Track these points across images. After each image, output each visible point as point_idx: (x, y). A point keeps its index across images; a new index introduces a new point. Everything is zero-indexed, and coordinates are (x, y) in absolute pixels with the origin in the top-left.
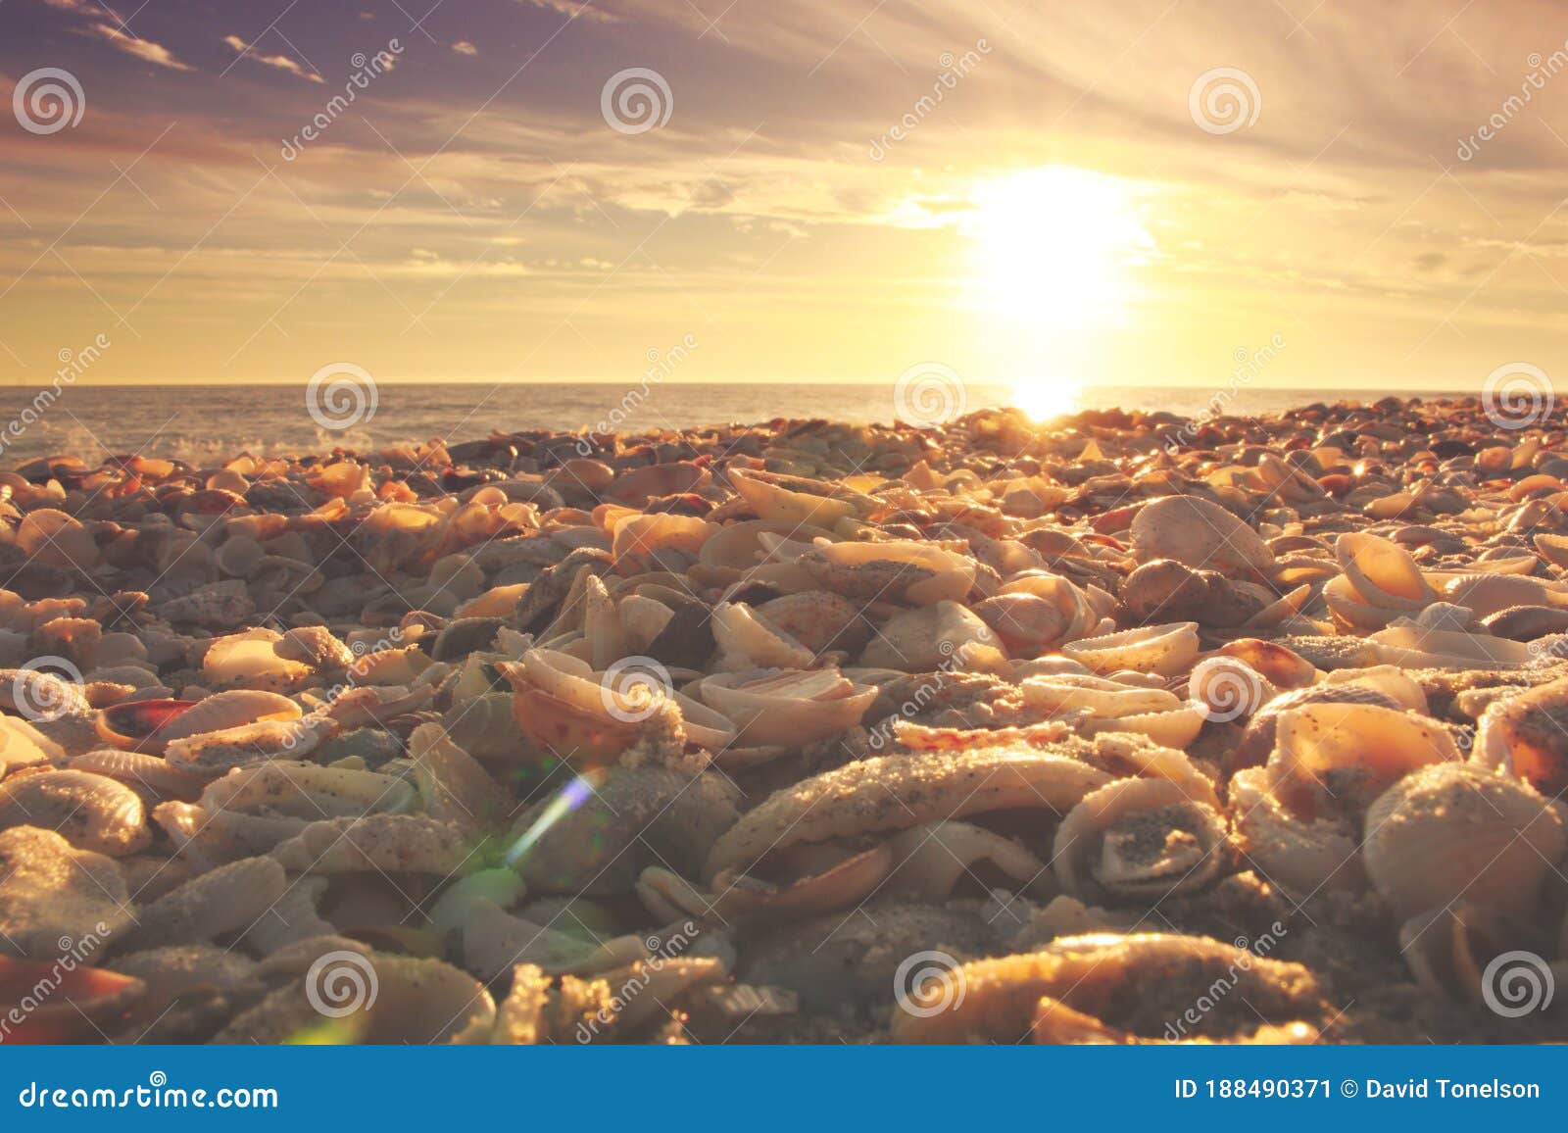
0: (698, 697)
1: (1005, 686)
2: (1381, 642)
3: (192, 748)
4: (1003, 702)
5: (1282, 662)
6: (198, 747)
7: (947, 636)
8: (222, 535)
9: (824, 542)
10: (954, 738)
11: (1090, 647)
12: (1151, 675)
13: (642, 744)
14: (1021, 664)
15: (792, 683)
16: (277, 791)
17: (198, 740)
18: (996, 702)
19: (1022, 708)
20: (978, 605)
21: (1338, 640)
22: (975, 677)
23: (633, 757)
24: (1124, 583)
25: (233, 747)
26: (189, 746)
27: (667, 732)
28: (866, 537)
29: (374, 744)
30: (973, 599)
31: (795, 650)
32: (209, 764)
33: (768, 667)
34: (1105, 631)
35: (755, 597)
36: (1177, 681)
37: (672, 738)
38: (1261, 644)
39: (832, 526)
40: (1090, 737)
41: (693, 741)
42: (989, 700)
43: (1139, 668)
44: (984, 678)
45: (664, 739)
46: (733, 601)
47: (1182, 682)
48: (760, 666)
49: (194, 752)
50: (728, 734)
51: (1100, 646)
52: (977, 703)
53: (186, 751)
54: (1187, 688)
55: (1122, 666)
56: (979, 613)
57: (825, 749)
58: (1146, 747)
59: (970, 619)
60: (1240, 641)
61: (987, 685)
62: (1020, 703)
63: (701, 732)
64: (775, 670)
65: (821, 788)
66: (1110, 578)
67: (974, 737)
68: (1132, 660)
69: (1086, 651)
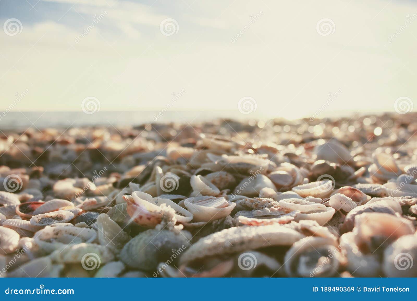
0: (183, 206)
1: (275, 202)
2: (387, 187)
3: (38, 218)
4: (273, 208)
5: (357, 194)
6: (40, 218)
7: (258, 185)
8: (65, 152)
9: (225, 156)
10: (256, 222)
11: (300, 189)
12: (318, 198)
13: (163, 223)
14: (280, 194)
15: (211, 201)
16: (57, 234)
17: (40, 216)
18: (271, 207)
19: (279, 210)
20: (269, 175)
21: (373, 185)
22: (265, 199)
23: (159, 227)
24: (312, 167)
25: (50, 218)
26: (37, 218)
27: (170, 219)
28: (238, 155)
29: (91, 217)
30: (268, 173)
31: (214, 190)
32: (42, 224)
33: (205, 195)
34: (305, 183)
35: (204, 173)
36: (326, 200)
37: (172, 221)
38: (351, 188)
39: (229, 152)
40: (298, 222)
41: (178, 221)
42: (269, 207)
43: (315, 196)
44: (269, 199)
45: (169, 221)
46: (197, 175)
47: (328, 201)
48: (203, 195)
49: (39, 220)
50: (190, 218)
51: (303, 188)
52: (265, 208)
53: (37, 219)
54: (328, 203)
55: (309, 195)
56: (269, 178)
57: (219, 223)
58: (315, 225)
59: (266, 180)
60: (344, 187)
61: (269, 202)
62: (279, 208)
63: (181, 218)
64: (207, 197)
65: (214, 239)
66: (308, 166)
67: (262, 222)
68: (313, 193)
69: (299, 190)
